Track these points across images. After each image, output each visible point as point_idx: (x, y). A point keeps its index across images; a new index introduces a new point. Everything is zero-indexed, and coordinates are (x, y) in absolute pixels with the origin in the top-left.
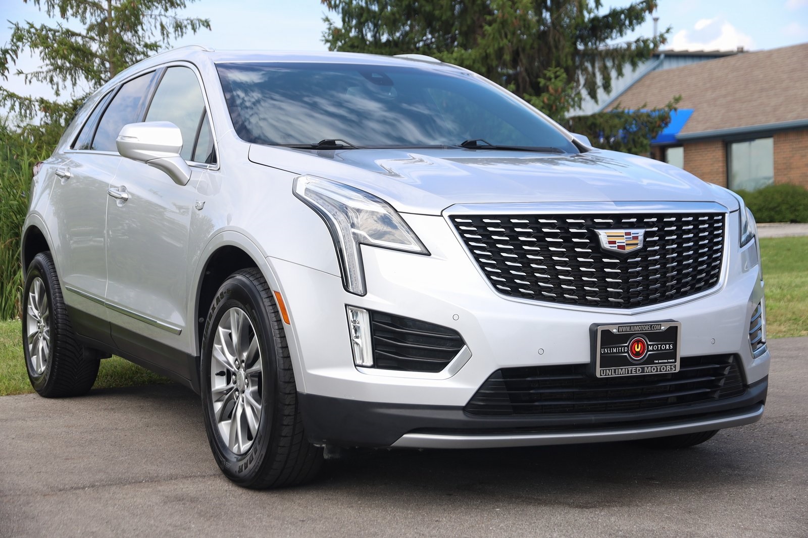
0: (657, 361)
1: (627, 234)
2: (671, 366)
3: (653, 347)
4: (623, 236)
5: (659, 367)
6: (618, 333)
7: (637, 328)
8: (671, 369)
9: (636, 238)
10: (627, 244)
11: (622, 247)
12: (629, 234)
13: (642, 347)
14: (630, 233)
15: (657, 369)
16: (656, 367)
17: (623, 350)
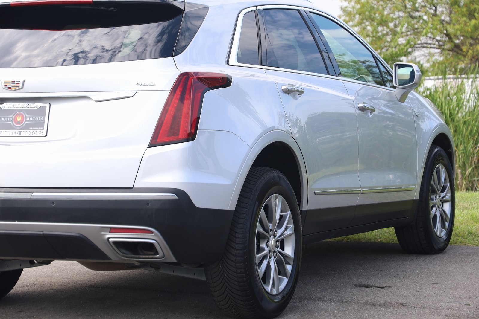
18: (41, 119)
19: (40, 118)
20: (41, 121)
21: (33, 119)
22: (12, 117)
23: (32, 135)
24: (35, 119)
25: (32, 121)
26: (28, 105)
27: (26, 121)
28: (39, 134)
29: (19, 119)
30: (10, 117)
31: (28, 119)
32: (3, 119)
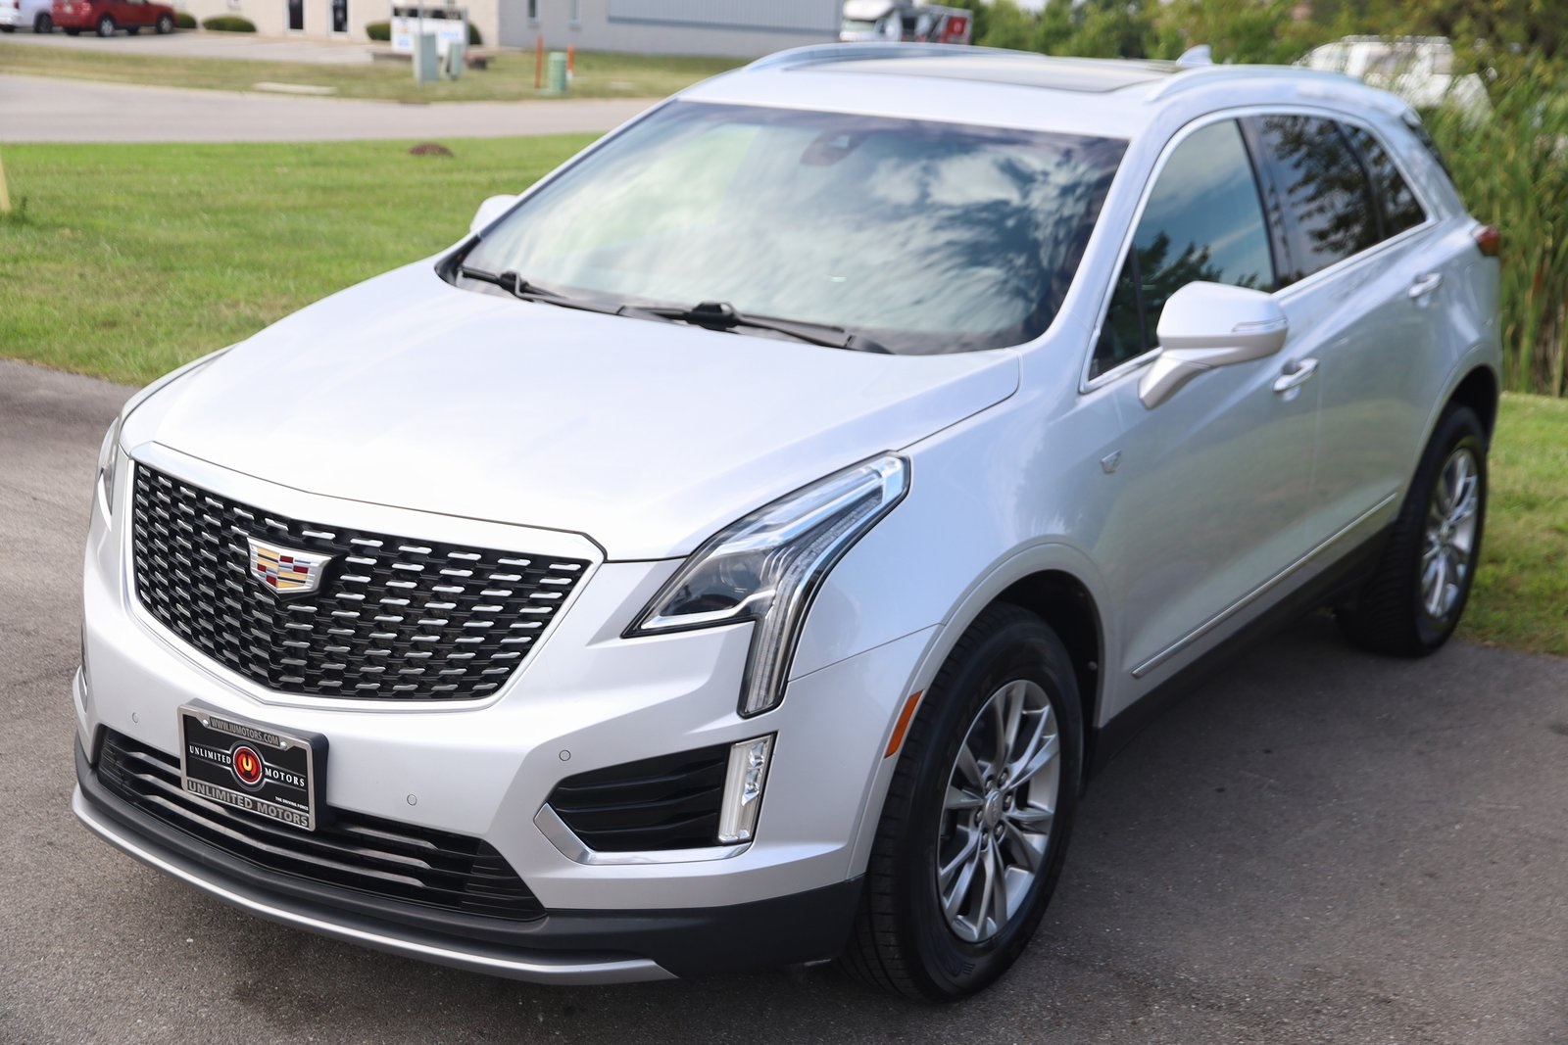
0: (280, 800)
1: (284, 559)
2: (301, 816)
3: (271, 774)
4: (277, 561)
5: (281, 811)
6: (210, 728)
7: (240, 730)
8: (301, 821)
9: (304, 570)
10: (279, 578)
11: (272, 580)
12: (289, 560)
13: (255, 769)
14: (292, 559)
15: (278, 812)
16: (276, 808)
17: (225, 758)
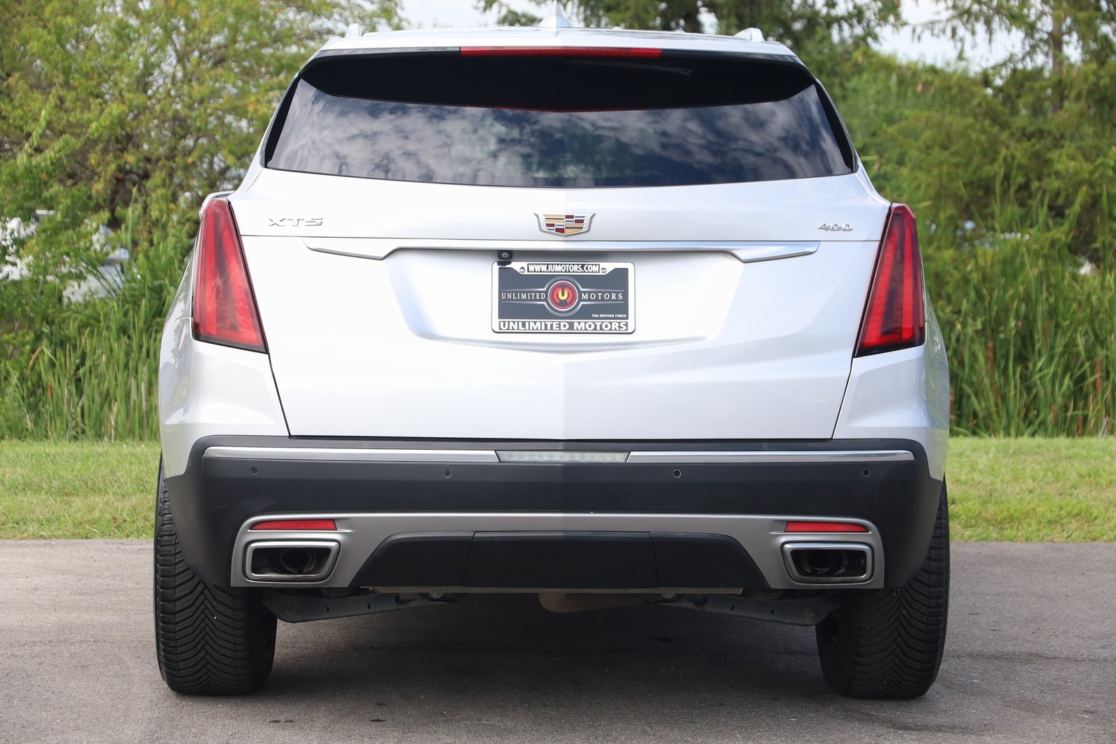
18: (617, 296)
19: (614, 296)
20: (617, 300)
21: (597, 296)
22: (546, 292)
23: (601, 329)
24: (602, 296)
25: (597, 299)
26: (582, 267)
27: (580, 300)
28: (617, 329)
29: (563, 295)
30: (540, 292)
31: (585, 296)
32: (524, 296)
